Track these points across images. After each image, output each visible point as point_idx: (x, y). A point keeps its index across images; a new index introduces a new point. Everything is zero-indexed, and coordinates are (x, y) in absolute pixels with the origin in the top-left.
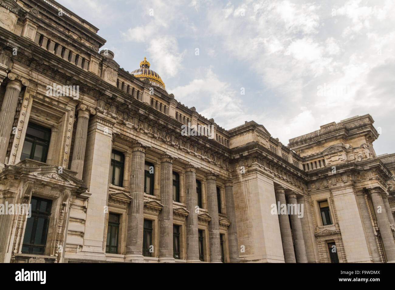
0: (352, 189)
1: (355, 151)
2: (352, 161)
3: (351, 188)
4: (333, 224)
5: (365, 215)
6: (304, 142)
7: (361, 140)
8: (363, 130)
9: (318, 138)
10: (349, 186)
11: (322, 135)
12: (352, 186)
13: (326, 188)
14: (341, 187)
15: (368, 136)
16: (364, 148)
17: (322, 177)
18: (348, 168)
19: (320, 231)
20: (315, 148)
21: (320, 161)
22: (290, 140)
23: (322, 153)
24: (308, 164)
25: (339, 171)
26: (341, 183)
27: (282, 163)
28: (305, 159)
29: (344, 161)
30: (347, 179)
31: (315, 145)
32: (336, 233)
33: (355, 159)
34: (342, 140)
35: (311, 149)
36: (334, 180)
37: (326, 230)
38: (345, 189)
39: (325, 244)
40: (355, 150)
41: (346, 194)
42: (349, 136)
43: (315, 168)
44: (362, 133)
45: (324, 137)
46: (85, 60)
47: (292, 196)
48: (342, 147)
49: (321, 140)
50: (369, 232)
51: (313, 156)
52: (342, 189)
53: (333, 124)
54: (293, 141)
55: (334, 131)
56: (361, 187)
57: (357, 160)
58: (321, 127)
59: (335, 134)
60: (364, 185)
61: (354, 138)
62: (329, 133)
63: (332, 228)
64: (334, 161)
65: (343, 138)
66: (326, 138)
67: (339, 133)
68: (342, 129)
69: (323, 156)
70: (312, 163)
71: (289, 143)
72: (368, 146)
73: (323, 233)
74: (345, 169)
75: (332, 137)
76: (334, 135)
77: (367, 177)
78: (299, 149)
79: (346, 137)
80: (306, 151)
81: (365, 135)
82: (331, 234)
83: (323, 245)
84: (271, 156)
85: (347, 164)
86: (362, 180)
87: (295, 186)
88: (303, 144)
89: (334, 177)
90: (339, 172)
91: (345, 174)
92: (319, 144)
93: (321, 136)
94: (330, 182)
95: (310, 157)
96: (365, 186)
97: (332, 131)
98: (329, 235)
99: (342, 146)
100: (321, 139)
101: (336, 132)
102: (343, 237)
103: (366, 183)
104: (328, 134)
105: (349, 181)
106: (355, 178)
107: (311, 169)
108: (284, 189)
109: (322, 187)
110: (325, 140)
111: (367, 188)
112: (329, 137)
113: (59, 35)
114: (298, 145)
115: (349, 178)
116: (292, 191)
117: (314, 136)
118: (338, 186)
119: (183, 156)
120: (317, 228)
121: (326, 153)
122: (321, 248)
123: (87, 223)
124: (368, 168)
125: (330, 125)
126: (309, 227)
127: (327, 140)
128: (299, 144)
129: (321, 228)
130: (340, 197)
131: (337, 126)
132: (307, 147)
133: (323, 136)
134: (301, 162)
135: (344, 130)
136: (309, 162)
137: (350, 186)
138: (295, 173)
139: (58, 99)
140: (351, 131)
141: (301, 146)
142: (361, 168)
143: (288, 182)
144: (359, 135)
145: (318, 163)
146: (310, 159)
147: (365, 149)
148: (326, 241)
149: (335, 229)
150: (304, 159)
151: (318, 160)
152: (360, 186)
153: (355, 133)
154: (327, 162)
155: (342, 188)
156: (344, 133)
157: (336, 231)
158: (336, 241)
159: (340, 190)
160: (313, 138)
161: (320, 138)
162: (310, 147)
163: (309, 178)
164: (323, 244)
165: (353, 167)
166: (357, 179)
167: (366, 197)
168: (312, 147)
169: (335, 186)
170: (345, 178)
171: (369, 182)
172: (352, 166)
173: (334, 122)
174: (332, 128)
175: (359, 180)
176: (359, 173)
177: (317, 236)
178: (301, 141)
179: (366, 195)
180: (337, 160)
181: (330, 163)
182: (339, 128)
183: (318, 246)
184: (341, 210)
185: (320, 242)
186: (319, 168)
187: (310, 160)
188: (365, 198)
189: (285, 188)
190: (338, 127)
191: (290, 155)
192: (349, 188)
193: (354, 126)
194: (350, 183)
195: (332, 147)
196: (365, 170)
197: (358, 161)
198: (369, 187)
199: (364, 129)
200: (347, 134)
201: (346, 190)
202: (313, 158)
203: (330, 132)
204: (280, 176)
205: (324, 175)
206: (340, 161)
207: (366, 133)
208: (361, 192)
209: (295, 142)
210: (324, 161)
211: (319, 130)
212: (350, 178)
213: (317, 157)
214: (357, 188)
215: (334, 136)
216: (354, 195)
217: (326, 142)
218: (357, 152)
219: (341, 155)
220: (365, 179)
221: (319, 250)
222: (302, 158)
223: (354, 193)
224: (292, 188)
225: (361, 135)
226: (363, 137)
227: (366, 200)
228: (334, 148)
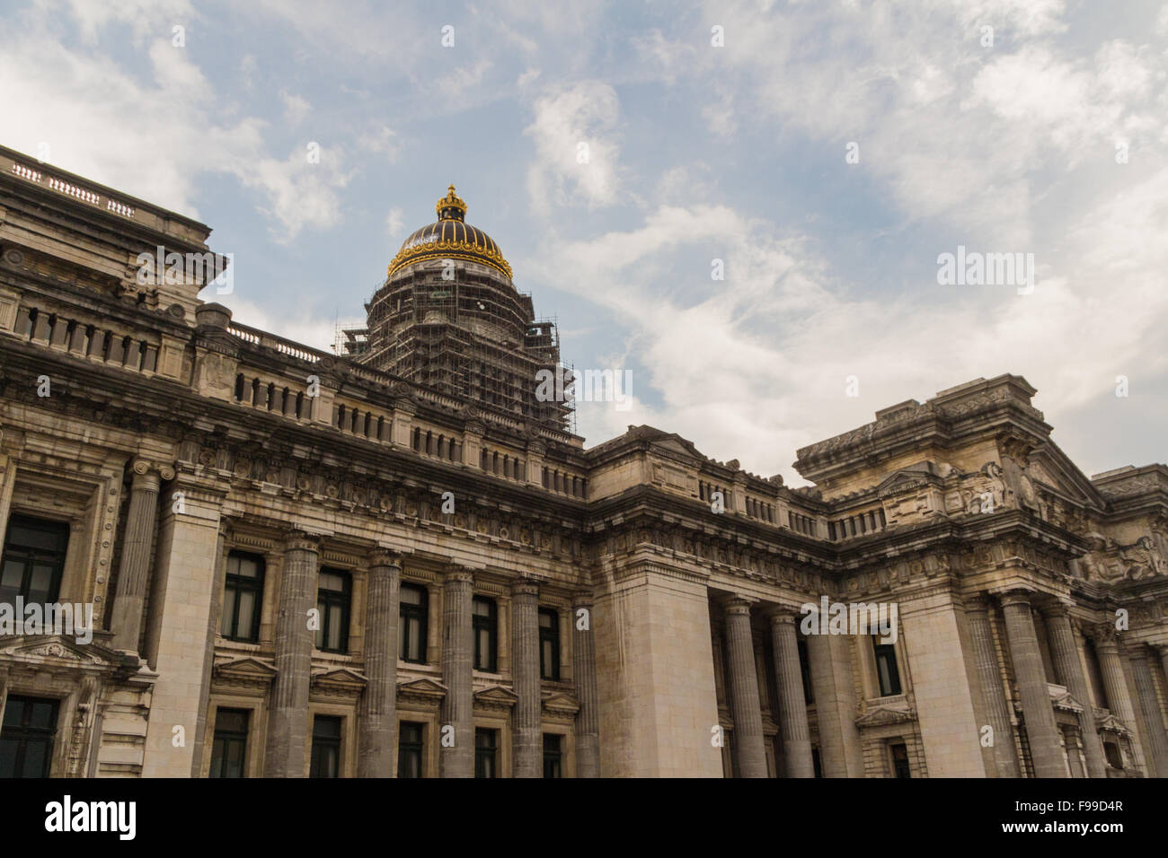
0: (948, 594)
1: (966, 484)
2: (957, 512)
3: (945, 593)
4: (903, 695)
5: (985, 669)
6: (833, 458)
7: (987, 449)
8: (990, 422)
9: (868, 446)
10: (940, 588)
11: (879, 438)
12: (948, 586)
13: (884, 590)
14: (921, 589)
15: (1004, 440)
16: (987, 475)
17: (874, 560)
18: (936, 538)
19: (868, 713)
20: (864, 474)
21: (872, 514)
22: (799, 452)
23: (876, 491)
24: (842, 521)
25: (914, 543)
26: (920, 577)
27: (734, 533)
28: (833, 506)
29: (930, 514)
30: (936, 567)
31: (864, 465)
32: (907, 719)
33: (965, 506)
34: (931, 451)
35: (855, 478)
36: (902, 570)
37: (882, 709)
38: (932, 596)
39: (881, 748)
40: (965, 481)
41: (933, 610)
42: (955, 439)
43: (859, 535)
44: (987, 430)
45: (885, 444)
46: (149, 347)
47: (780, 619)
48: (926, 473)
49: (877, 452)
50: (995, 717)
51: (855, 497)
52: (923, 594)
53: (908, 406)
54: (807, 456)
55: (910, 426)
56: (976, 588)
57: (969, 510)
58: (878, 414)
59: (912, 435)
60: (984, 583)
61: (969, 445)
62: (895, 433)
63: (898, 706)
64: (905, 515)
65: (933, 446)
66: (888, 448)
67: (922, 434)
68: (929, 421)
69: (878, 500)
70: (852, 519)
71: (797, 460)
72: (1000, 470)
73: (875, 719)
74: (929, 539)
75: (906, 445)
76: (910, 438)
77: (991, 561)
78: (823, 479)
79: (947, 441)
80: (842, 482)
81: (998, 437)
82: (894, 722)
83: (877, 752)
84: (694, 521)
85: (934, 526)
86: (979, 568)
87: (792, 589)
88: (830, 463)
89: (905, 560)
90: (913, 546)
91: (932, 553)
92: (874, 462)
93: (877, 442)
94: (894, 574)
95: (847, 500)
96: (987, 586)
97: (905, 426)
98: (891, 725)
99: (927, 471)
100: (876, 449)
101: (915, 429)
102: (924, 731)
103: (989, 577)
104: (893, 437)
105: (939, 573)
106: (960, 562)
107: (849, 537)
108: (746, 604)
109: (875, 589)
110: (889, 452)
111: (990, 592)
112: (898, 445)
113: (75, 302)
114: (818, 467)
115: (940, 564)
116: (778, 604)
117: (859, 442)
118: (912, 586)
119: (433, 544)
120: (864, 705)
121: (886, 493)
122: (871, 759)
123: (150, 743)
124: (991, 536)
125: (902, 410)
126: (837, 701)
127: (893, 453)
128: (822, 462)
129: (872, 705)
130: (917, 619)
131: (918, 411)
132: (844, 471)
133: (882, 440)
134: (822, 517)
135: (934, 423)
136: (844, 516)
137: (944, 587)
138: (786, 554)
139: (79, 456)
140: (958, 426)
141: (827, 469)
142: (972, 537)
143: (762, 581)
144: (980, 437)
145: (868, 521)
146: (846, 508)
147: (990, 477)
148: (886, 741)
149: (906, 707)
150: (831, 509)
151: (868, 510)
152: (973, 586)
153: (969, 431)
154: (889, 515)
155: (925, 592)
156: (934, 433)
157: (906, 715)
158: (907, 742)
159: (918, 599)
160: (857, 446)
161: (875, 446)
162: (850, 472)
163: (841, 564)
164: (876, 748)
165: (948, 534)
166: (967, 565)
167: (992, 616)
168: (856, 472)
169: (907, 587)
170: (933, 565)
171: (997, 576)
172: (944, 531)
173: (910, 402)
174: (905, 418)
175: (970, 570)
176: (971, 550)
177: (860, 728)
178: (827, 456)
179: (992, 612)
180: (913, 513)
181: (896, 521)
182: (922, 418)
183: (865, 754)
184: (920, 655)
185: (869, 744)
186: (869, 532)
187: (848, 509)
188: (991, 619)
189: (749, 599)
190: (920, 416)
191: (779, 502)
192: (941, 593)
193: (966, 411)
194: (944, 578)
195: (901, 476)
196: (987, 541)
197: (971, 513)
198: (997, 590)
199: (991, 420)
200: (949, 435)
201: (934, 597)
202: (855, 505)
203: (898, 430)
204: (733, 568)
205: (876, 556)
206: (920, 515)
207: (999, 431)
208: (976, 602)
209: (812, 458)
210: (881, 511)
211: (874, 424)
212: (945, 565)
213: (863, 502)
214: (966, 590)
215: (909, 441)
216: (953, 611)
217: (891, 458)
218: (971, 489)
219: (925, 497)
220: (987, 566)
221: (867, 766)
222: (826, 505)
223: (952, 606)
224: (779, 597)
225: (985, 435)
226: (992, 443)
227: (993, 625)
228: (907, 477)
